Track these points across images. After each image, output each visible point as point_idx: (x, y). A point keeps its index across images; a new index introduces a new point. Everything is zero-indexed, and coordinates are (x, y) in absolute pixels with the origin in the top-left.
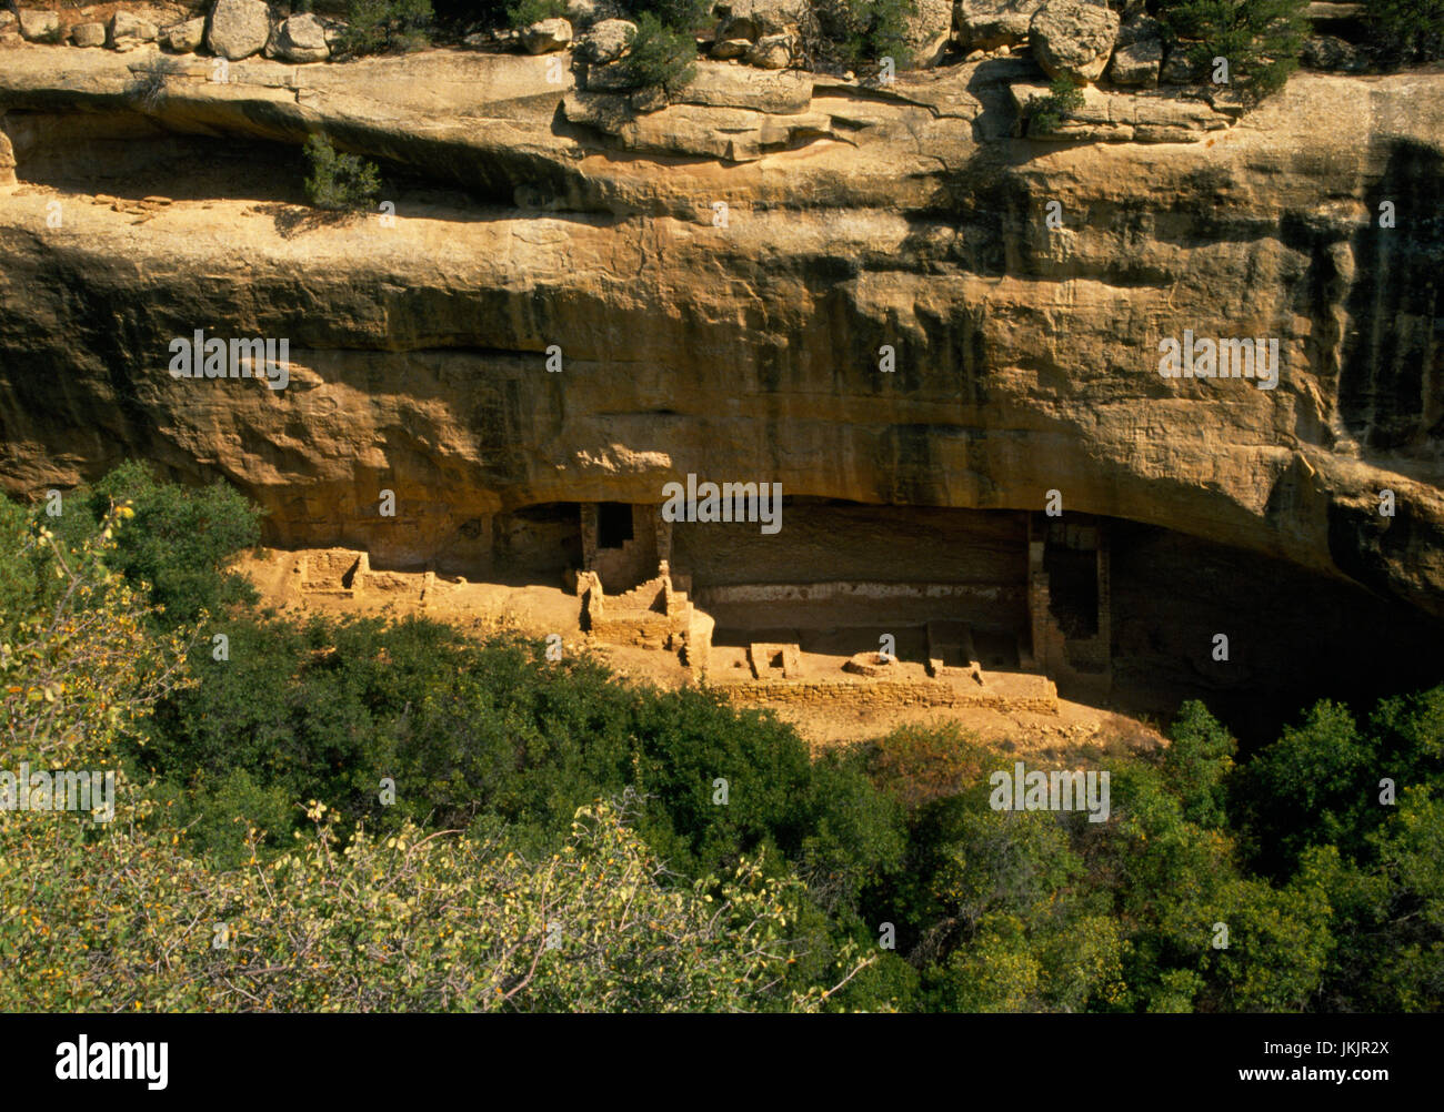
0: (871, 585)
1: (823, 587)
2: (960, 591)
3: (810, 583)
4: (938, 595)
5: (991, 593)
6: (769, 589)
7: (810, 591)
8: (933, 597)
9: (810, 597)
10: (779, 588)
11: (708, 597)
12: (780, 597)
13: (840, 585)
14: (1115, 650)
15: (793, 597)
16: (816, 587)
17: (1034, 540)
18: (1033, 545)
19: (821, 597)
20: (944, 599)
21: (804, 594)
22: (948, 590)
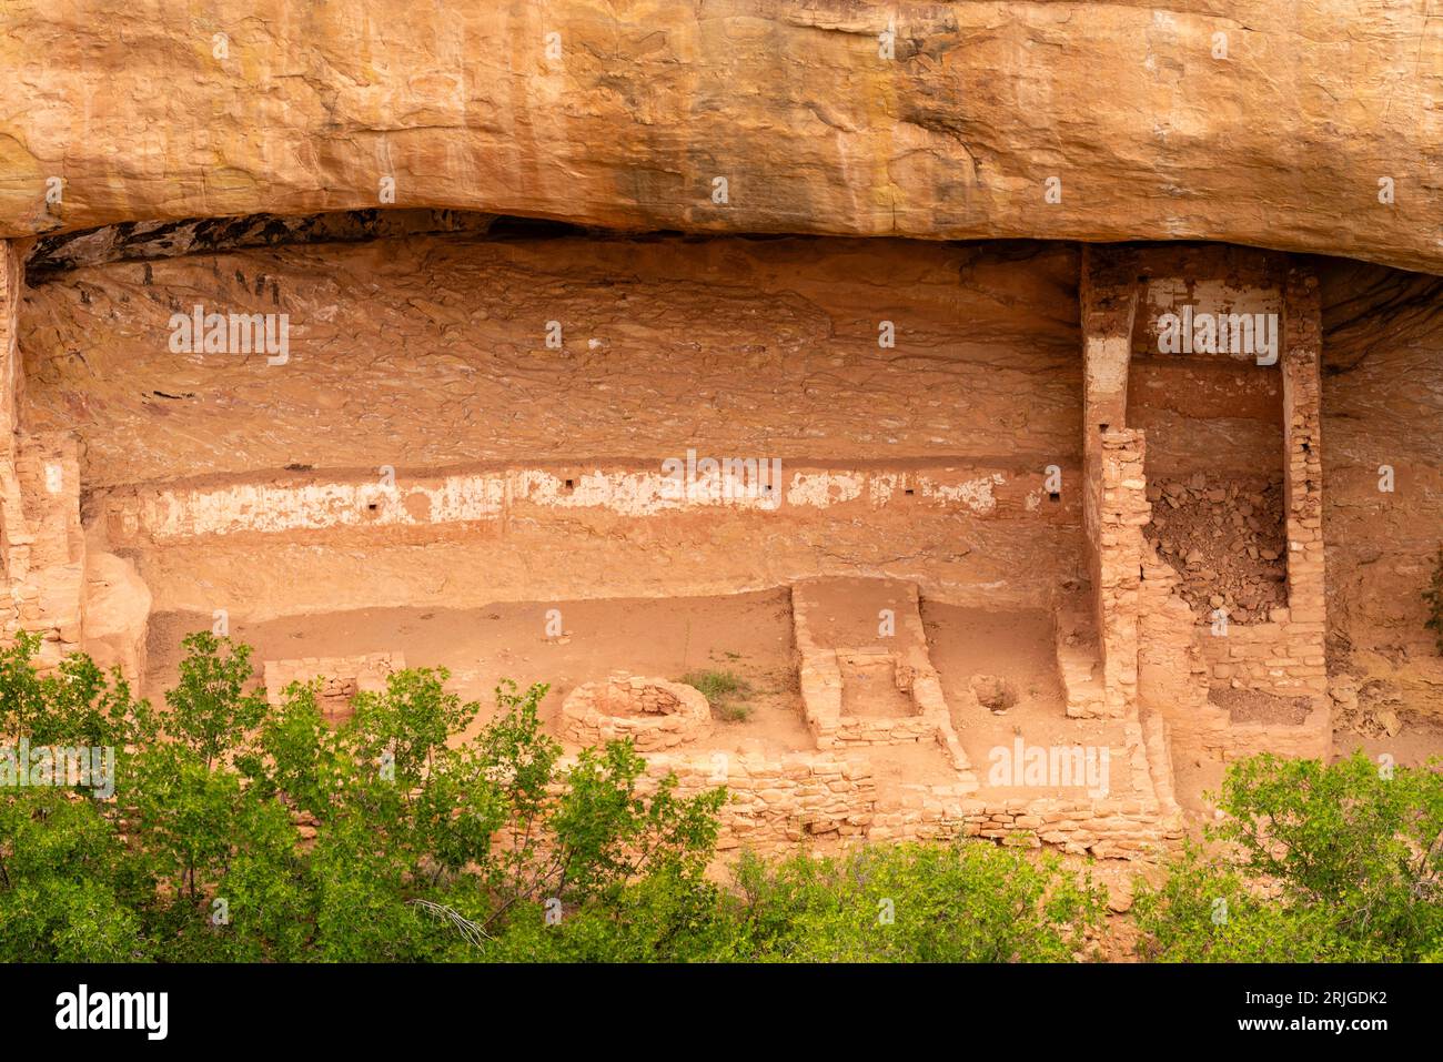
0: (620, 475)
1: (475, 484)
2: (885, 487)
3: (438, 474)
4: (820, 499)
5: (978, 493)
6: (314, 493)
7: (436, 498)
8: (809, 506)
9: (436, 517)
10: (343, 491)
11: (130, 521)
12: (345, 516)
13: (528, 475)
14: (1338, 653)
15: (386, 517)
16: (454, 485)
17: (1104, 331)
18: (1095, 346)
19: (471, 513)
20: (840, 512)
21: (419, 506)
22: (850, 484)
